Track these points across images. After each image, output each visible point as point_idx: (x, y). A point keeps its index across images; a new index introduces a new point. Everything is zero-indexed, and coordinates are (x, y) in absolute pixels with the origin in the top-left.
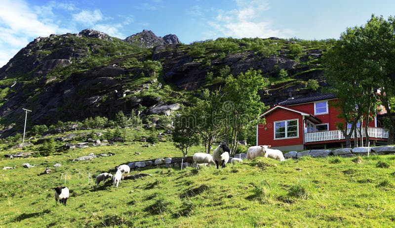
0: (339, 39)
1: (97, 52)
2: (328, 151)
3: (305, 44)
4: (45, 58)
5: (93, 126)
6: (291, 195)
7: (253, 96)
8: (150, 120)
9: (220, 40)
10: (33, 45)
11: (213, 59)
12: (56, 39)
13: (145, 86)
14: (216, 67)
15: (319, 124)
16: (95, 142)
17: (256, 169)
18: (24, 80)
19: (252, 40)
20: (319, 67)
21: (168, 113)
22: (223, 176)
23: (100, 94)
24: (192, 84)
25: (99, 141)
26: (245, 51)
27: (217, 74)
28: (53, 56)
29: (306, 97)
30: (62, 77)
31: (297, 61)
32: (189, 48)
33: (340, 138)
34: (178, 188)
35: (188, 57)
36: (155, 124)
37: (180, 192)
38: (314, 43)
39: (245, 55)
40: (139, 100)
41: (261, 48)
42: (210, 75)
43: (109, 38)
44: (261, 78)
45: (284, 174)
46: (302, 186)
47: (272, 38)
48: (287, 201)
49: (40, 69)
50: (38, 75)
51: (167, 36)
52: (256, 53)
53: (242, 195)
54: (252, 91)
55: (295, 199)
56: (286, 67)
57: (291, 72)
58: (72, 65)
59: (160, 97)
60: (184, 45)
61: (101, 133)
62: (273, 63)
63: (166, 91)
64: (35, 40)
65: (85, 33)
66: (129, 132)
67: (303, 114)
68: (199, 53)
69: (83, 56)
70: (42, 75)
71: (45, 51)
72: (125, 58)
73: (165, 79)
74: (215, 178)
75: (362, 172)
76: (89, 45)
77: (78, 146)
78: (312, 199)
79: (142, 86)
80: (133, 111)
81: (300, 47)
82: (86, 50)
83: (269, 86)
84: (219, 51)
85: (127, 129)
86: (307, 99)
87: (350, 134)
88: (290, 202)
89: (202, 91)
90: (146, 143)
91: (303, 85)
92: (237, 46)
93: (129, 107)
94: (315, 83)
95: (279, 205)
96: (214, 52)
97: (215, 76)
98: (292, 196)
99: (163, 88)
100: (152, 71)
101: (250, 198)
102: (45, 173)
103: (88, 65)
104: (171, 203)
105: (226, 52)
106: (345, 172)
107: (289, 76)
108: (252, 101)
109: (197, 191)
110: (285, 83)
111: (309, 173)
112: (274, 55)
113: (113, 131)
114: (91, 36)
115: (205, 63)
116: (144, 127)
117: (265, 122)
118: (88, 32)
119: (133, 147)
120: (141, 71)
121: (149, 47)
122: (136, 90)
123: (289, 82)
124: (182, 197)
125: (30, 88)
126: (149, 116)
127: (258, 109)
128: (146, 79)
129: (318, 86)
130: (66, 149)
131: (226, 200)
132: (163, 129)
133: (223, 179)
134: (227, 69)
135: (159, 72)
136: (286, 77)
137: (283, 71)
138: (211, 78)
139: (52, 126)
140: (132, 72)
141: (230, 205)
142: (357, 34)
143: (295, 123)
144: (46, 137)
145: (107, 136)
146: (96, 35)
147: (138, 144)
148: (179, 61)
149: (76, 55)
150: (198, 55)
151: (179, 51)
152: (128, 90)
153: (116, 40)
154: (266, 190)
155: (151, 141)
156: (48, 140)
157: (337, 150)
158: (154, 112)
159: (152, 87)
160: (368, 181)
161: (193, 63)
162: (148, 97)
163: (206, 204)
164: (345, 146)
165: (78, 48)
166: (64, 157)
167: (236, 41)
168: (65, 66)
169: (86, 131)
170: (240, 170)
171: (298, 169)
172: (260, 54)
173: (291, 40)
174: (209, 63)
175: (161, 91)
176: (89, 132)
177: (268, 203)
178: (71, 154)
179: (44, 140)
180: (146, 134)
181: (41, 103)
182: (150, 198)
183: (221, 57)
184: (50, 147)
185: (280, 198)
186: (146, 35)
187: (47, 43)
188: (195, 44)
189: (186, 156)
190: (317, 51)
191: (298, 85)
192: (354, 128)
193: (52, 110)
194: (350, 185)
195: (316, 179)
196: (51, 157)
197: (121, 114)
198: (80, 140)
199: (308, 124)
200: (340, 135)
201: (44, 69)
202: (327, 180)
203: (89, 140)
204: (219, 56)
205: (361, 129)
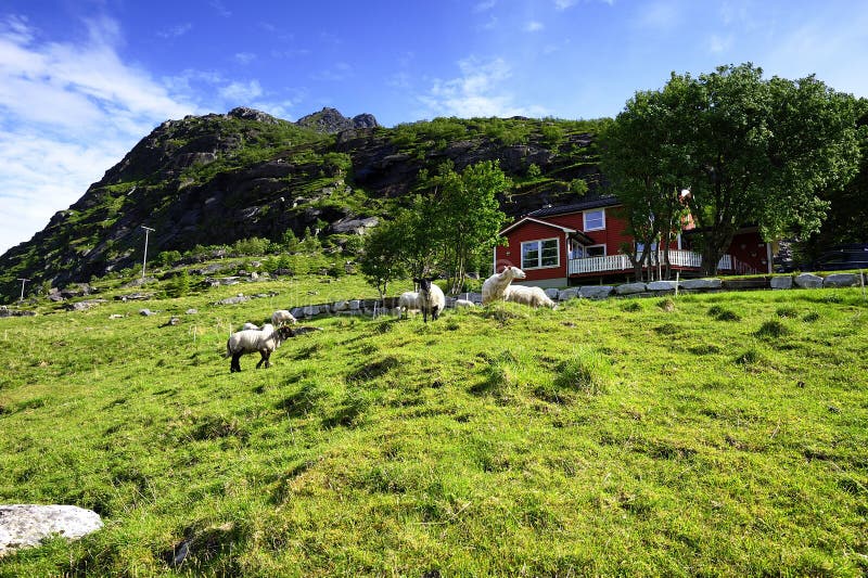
0: (623, 111)
1: (254, 141)
2: (609, 288)
3: (566, 125)
4: (178, 151)
5: (248, 252)
6: (561, 383)
7: (488, 202)
8: (333, 241)
9: (439, 120)
10: (160, 131)
11: (427, 149)
12: (193, 123)
13: (325, 191)
14: (433, 162)
15: (591, 245)
16: (250, 276)
17: (491, 324)
18: (147, 183)
19: (486, 121)
20: (587, 160)
21: (361, 231)
22: (431, 338)
23: (260, 204)
24: (396, 189)
25: (255, 275)
26: (476, 138)
27: (434, 172)
28: (188, 148)
29: (569, 203)
30: (203, 179)
31: (555, 152)
32: (391, 134)
33: (624, 267)
34: (350, 359)
35: (391, 146)
36: (340, 249)
37: (348, 368)
38: (581, 124)
39: (476, 143)
40: (317, 213)
41: (499, 132)
42: (424, 173)
43: (272, 120)
44: (499, 174)
45: (543, 335)
46: (585, 365)
47: (517, 118)
48: (554, 400)
49: (169, 168)
50: (167, 177)
51: (359, 117)
52: (492, 140)
53: (462, 383)
54: (485, 193)
55: (572, 393)
56: (538, 160)
57: (546, 169)
58: (218, 161)
59: (348, 208)
60: (384, 129)
61: (260, 261)
62: (518, 154)
63: (357, 199)
64: (163, 124)
65: (237, 113)
66: (301, 260)
67: (566, 230)
68: (407, 141)
69: (233, 148)
70: (174, 177)
71: (177, 141)
72: (297, 149)
73: (355, 181)
74: (415, 341)
75: (692, 331)
76: (242, 131)
77: (223, 282)
78: (607, 393)
79: (321, 192)
80: (308, 228)
81: (560, 131)
82: (238, 139)
83: (513, 190)
84: (438, 137)
85: (299, 256)
86: (571, 207)
87: (642, 261)
88: (561, 401)
89: (411, 199)
90: (326, 277)
91: (565, 188)
92: (464, 130)
93: (302, 223)
94: (582, 185)
95: (538, 408)
96: (429, 139)
97: (430, 175)
98: (563, 386)
99: (352, 193)
100: (336, 168)
101: (476, 390)
102: (170, 324)
103: (241, 161)
104: (325, 395)
105: (448, 138)
106: (659, 330)
107: (543, 173)
108: (486, 209)
109: (377, 369)
110: (538, 185)
111: (590, 332)
112: (520, 142)
113: (276, 259)
114: (246, 117)
115: (416, 155)
116: (325, 253)
117: (506, 243)
118: (242, 111)
119: (306, 283)
120: (319, 168)
121: (332, 133)
122: (311, 197)
123: (543, 183)
124: (351, 378)
125: (156, 197)
126: (333, 236)
127: (496, 223)
128: (328, 180)
129: (586, 189)
130: (206, 286)
131: (429, 392)
132: (353, 255)
133: (430, 343)
134: (450, 163)
135: (347, 170)
136: (538, 176)
137: (533, 166)
138: (424, 178)
139: (188, 252)
140: (307, 171)
141: (435, 406)
142: (651, 102)
143: (553, 244)
144: (177, 269)
145: (268, 266)
146: (253, 116)
147: (315, 279)
148: (376, 153)
149: (223, 147)
150: (405, 143)
151: (377, 138)
152: (300, 198)
153: (282, 123)
154: (510, 373)
155: (334, 273)
156: (179, 274)
157: (622, 288)
158: (340, 230)
159: (336, 193)
160: (712, 350)
161: (398, 155)
162: (331, 207)
163: (390, 399)
164: (633, 280)
165: (227, 135)
166: (202, 299)
167: (463, 122)
168: (206, 162)
169: (237, 259)
170: (461, 325)
171: (568, 324)
172: (499, 141)
173: (546, 120)
174: (422, 155)
175: (351, 199)
176: (240, 261)
177: (515, 403)
178: (213, 295)
179: (173, 273)
180: (327, 263)
181: (173, 219)
182: (294, 380)
183: (441, 147)
184: (181, 284)
185: (539, 392)
186: (328, 116)
187: (180, 129)
188: (400, 127)
189: (384, 297)
190: (584, 136)
191: (556, 188)
192: (647, 251)
193: (188, 228)
194: (676, 357)
195: (606, 346)
196: (183, 298)
197: (290, 232)
198: (226, 272)
199: (574, 247)
200: (623, 262)
201: (176, 167)
202: (628, 347)
203: (241, 273)
204: (437, 145)
205: (657, 252)
